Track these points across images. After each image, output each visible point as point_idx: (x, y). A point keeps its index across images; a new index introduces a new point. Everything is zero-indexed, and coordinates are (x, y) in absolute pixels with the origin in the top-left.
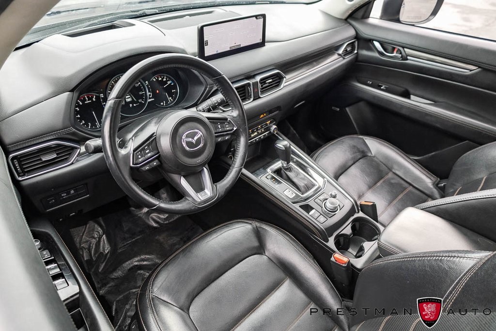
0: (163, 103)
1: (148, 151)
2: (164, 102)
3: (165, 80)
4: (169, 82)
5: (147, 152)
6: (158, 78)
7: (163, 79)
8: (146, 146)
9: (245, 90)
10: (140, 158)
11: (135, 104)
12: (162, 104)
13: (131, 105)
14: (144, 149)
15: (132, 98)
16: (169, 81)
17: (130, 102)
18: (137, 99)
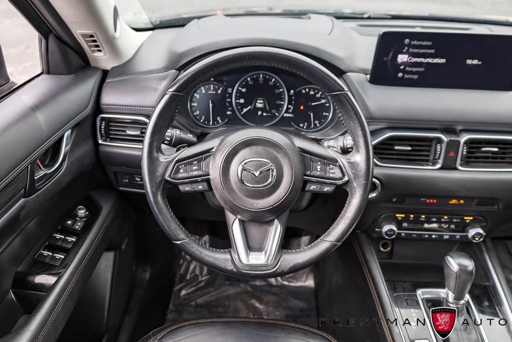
0: (304, 125)
1: (196, 167)
2: (306, 124)
3: (318, 96)
4: (323, 101)
5: (194, 168)
6: (310, 91)
7: (316, 94)
8: (195, 161)
9: (430, 146)
10: (182, 173)
11: (266, 113)
12: (301, 125)
13: (260, 113)
14: (191, 163)
15: (265, 105)
16: (324, 98)
17: (260, 109)
18: (271, 108)
